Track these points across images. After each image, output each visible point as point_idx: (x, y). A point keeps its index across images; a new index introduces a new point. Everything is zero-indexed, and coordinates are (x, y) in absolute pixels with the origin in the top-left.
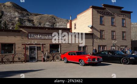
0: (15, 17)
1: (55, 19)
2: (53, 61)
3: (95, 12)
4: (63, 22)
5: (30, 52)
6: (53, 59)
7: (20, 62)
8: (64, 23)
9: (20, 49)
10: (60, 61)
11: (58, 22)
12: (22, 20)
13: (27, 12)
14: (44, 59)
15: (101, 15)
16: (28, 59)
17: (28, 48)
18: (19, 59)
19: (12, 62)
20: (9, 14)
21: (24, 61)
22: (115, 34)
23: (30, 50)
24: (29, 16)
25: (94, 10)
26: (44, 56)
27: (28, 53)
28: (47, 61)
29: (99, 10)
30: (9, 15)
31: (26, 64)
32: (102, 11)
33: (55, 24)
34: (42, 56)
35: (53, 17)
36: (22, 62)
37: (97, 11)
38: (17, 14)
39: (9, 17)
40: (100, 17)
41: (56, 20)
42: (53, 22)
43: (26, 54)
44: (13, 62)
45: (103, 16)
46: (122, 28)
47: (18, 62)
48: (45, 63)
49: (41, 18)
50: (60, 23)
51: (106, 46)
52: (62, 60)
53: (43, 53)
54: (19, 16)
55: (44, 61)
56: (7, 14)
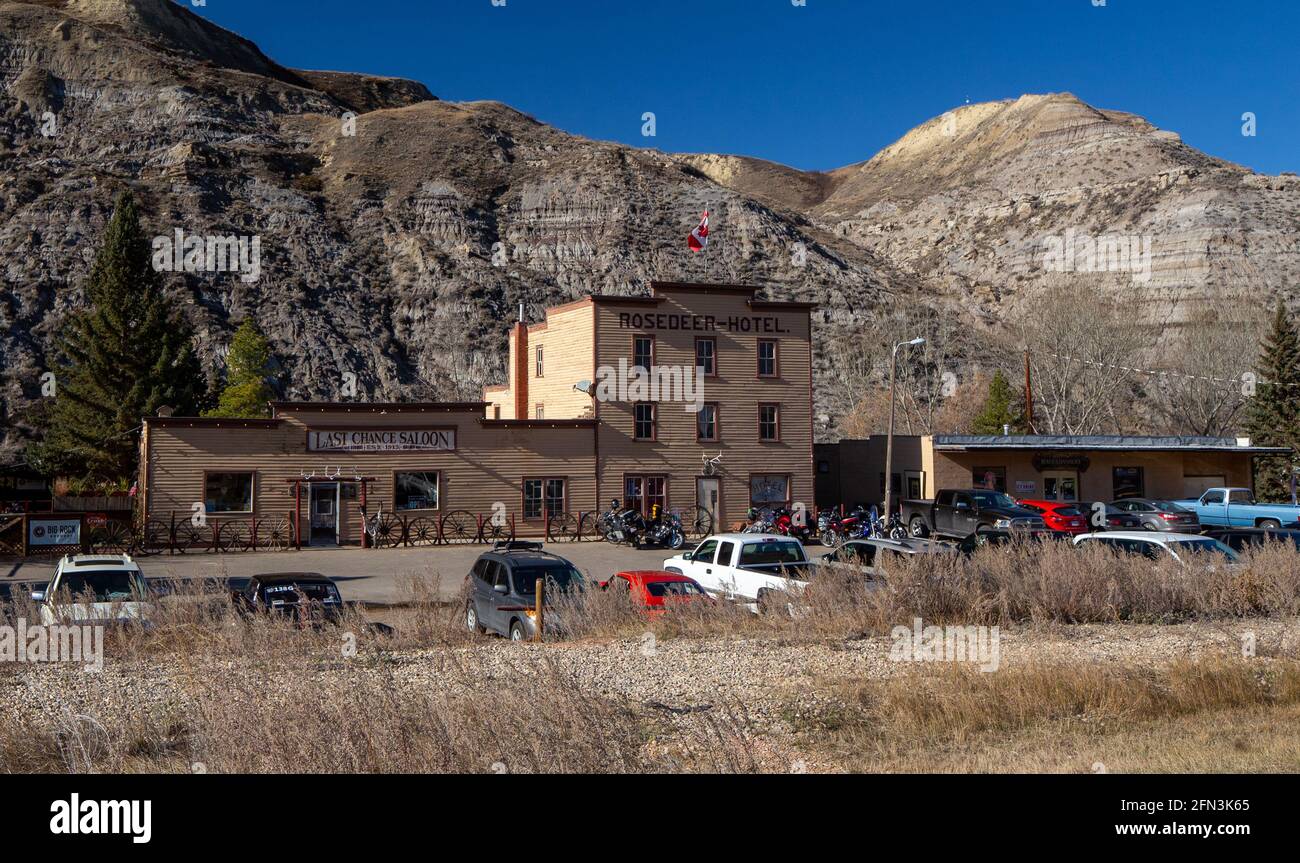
0: (163, 136)
1: (505, 143)
2: (406, 545)
3: (611, 317)
4: (576, 178)
5: (311, 504)
6: (406, 538)
7: (276, 545)
8: (584, 182)
9: (276, 494)
10: (434, 544)
11: (536, 177)
12: (225, 160)
13: (259, 79)
14: (368, 537)
15: (639, 331)
16: (307, 534)
17: (306, 491)
18: (276, 535)
19: (248, 545)
20: (105, 102)
21: (293, 544)
22: (718, 418)
23: (313, 499)
24: (279, 110)
25: (604, 311)
26: (370, 524)
27: (307, 512)
28: (380, 543)
29: (632, 311)
30: (109, 106)
31: (299, 554)
32: (643, 311)
33: (510, 194)
34: (360, 525)
35: (491, 129)
36: (283, 544)
37: (622, 315)
38: (172, 101)
39: (107, 126)
40: (638, 344)
41: (522, 150)
42: (490, 170)
43: (299, 515)
44: (254, 544)
45: (653, 336)
46: (761, 385)
47: (272, 545)
48: (372, 553)
49: (380, 140)
50: (551, 188)
51: (666, 476)
52: (440, 544)
53: (365, 514)
54: (192, 118)
55: (368, 543)
56: (89, 104)
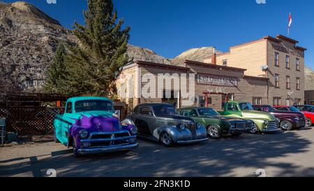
0: (40, 35)
12: (57, 41)
13: (61, 27)
20: (24, 27)
22: (289, 81)
24: (66, 34)
32: (276, 44)
38: (41, 29)
39: (25, 32)
40: (275, 55)
45: (278, 53)
46: (296, 72)
51: (280, 98)
54: (47, 32)
56: (19, 27)
